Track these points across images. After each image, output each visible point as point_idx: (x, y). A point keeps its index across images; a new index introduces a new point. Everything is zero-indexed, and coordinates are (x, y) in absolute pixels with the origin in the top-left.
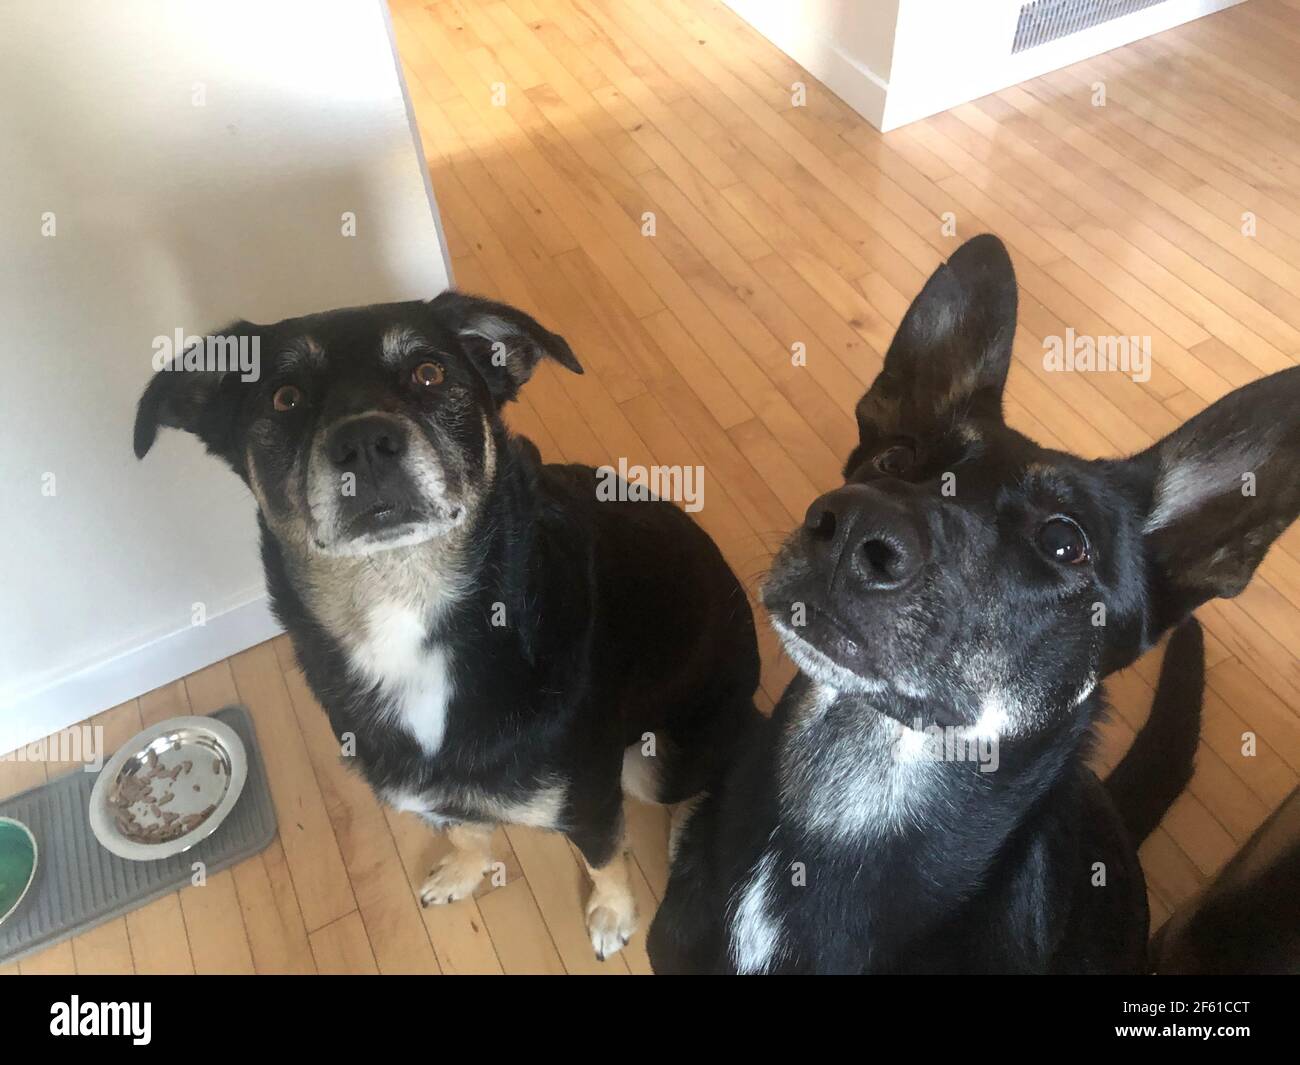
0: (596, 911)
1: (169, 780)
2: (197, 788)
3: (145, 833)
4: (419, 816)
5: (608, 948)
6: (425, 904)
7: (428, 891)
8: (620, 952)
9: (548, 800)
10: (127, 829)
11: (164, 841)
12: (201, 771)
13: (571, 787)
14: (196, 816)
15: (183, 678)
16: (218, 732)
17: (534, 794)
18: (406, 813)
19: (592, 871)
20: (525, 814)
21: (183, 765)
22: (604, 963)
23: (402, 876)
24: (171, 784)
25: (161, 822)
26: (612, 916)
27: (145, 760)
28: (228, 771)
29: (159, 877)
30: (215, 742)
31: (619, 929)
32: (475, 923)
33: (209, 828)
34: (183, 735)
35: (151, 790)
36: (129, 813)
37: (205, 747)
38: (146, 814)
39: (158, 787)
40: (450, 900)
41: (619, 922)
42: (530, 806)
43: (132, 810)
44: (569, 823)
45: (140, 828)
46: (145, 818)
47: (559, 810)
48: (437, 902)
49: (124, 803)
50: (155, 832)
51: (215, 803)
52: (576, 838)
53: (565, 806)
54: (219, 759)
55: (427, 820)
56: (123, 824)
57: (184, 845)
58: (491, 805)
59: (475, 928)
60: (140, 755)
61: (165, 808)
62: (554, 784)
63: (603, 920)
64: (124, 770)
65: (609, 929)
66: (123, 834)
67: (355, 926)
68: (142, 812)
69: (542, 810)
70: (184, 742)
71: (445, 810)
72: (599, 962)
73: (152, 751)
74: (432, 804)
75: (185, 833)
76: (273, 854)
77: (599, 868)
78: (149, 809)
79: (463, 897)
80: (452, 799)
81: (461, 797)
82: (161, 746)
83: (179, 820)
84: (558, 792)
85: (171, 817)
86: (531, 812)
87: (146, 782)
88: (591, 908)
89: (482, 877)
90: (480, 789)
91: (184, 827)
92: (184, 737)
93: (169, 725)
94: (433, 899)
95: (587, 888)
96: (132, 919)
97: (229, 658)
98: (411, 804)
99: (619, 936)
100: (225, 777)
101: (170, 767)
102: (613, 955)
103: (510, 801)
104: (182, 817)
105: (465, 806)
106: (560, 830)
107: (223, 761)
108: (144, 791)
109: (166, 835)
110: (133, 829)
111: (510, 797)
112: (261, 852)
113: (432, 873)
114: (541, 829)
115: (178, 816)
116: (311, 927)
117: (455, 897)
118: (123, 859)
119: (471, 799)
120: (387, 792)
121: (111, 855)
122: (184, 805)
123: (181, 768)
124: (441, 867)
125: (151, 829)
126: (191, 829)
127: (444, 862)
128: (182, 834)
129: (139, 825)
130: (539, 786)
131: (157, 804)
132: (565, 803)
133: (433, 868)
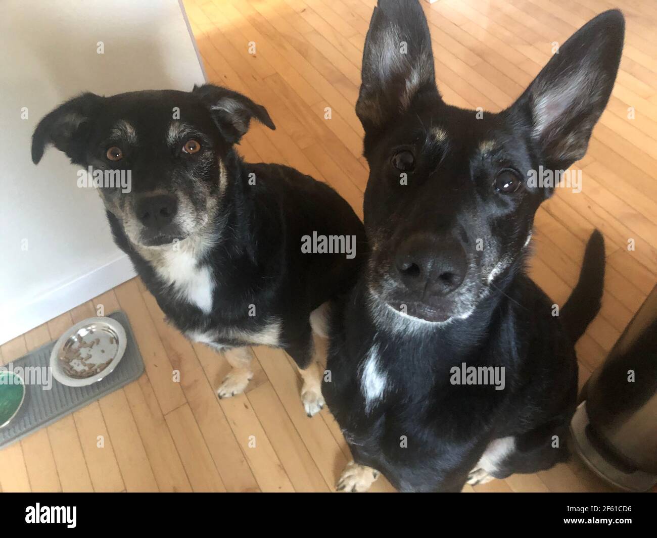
0: (306, 393)
1: (89, 348)
2: (103, 351)
3: (79, 374)
4: (207, 345)
5: (313, 411)
6: (220, 397)
7: (221, 391)
8: (319, 413)
9: (271, 330)
10: (70, 373)
11: (89, 376)
12: (105, 343)
13: (283, 323)
14: (103, 364)
15: (92, 300)
16: (110, 324)
17: (265, 328)
18: (200, 343)
19: (301, 371)
20: (261, 338)
21: (95, 341)
22: (312, 418)
23: (208, 385)
24: (89, 351)
25: (87, 368)
26: (314, 395)
27: (76, 340)
28: (117, 342)
29: (88, 394)
30: (109, 329)
31: (318, 402)
32: (246, 404)
33: (110, 369)
34: (93, 327)
35: (80, 354)
36: (70, 365)
37: (105, 332)
38: (78, 365)
39: (84, 352)
40: (233, 395)
41: (317, 398)
42: (264, 334)
43: (72, 364)
44: (284, 342)
45: (76, 372)
46: (79, 367)
47: (279, 335)
48: (226, 396)
49: (67, 361)
50: (84, 373)
51: (113, 358)
52: (289, 351)
53: (281, 332)
54: (112, 336)
55: (212, 346)
56: (68, 370)
57: (99, 378)
58: (244, 335)
59: (246, 407)
60: (74, 337)
61: (88, 362)
62: (274, 322)
63: (309, 398)
64: (66, 345)
65: (312, 401)
66: (68, 376)
67: (186, 410)
68: (77, 364)
69: (269, 335)
70: (94, 330)
71: (220, 341)
72: (309, 418)
73: (79, 335)
74: (212, 338)
75: (99, 373)
76: (143, 380)
77: (304, 369)
78: (80, 363)
79: (239, 392)
80: (223, 335)
81: (227, 333)
82: (83, 332)
83: (96, 367)
84: (277, 326)
85: (91, 366)
86: (264, 337)
87: (77, 351)
88: (303, 392)
89: (248, 382)
90: (236, 328)
91: (98, 370)
92: (93, 328)
93: (87, 322)
94: (224, 394)
95: (300, 382)
96: (76, 415)
97: (114, 289)
98: (202, 338)
99: (318, 405)
100: (116, 345)
101: (88, 342)
102: (316, 414)
103: (253, 332)
104: (97, 365)
105: (230, 337)
106: (281, 346)
107: (114, 337)
108: (77, 354)
109: (89, 375)
110: (73, 373)
111: (252, 330)
112: (138, 379)
113: (223, 382)
114: (270, 346)
115: (94, 365)
116: (165, 412)
117: (235, 393)
118: (69, 387)
119: (233, 333)
120: (188, 333)
121: (63, 386)
122: (97, 359)
123: (94, 342)
124: (227, 379)
125: (82, 373)
126: (102, 370)
127: (228, 376)
128: (97, 373)
129: (75, 370)
130: (267, 324)
131: (84, 360)
132: (281, 331)
133: (223, 379)
